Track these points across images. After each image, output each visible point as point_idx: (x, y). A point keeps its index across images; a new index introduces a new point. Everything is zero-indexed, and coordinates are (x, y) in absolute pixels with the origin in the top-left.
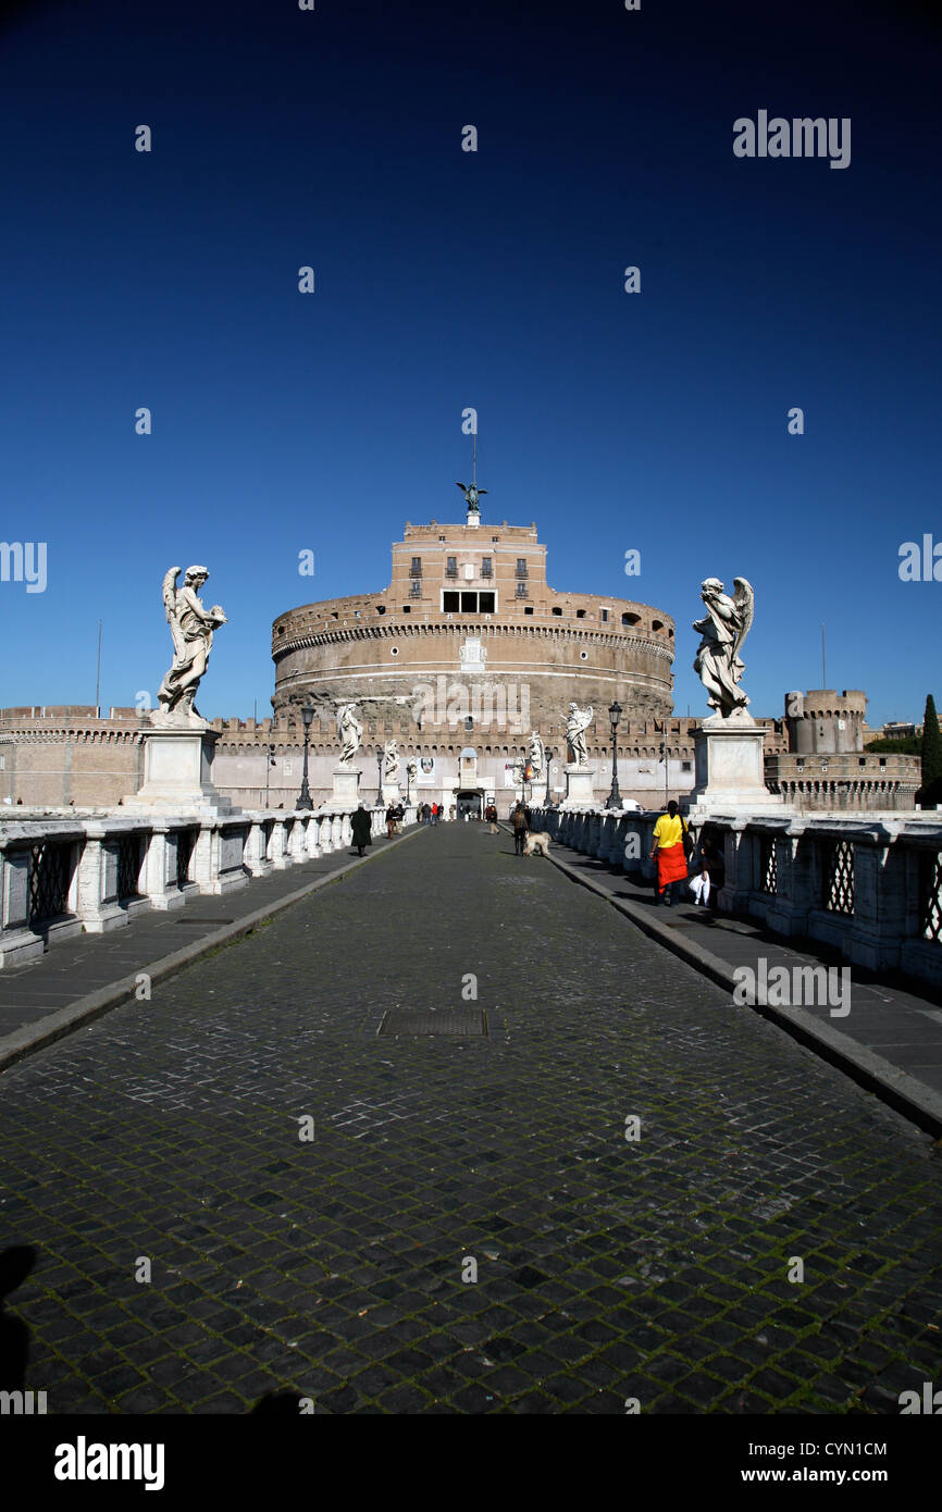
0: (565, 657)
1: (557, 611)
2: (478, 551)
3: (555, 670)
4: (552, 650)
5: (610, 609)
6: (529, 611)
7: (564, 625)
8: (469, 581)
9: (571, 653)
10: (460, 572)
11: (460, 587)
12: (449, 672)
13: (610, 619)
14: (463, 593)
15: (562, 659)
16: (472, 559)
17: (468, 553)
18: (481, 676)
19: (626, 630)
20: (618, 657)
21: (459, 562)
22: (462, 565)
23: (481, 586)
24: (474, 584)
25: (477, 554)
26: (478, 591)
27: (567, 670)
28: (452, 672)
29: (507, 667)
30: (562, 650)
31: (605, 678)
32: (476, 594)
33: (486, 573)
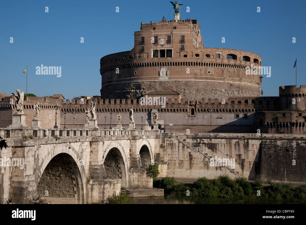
0: (201, 73)
1: (197, 55)
2: (165, 33)
3: (196, 78)
4: (195, 71)
5: (221, 53)
6: (185, 56)
7: (199, 61)
8: (162, 45)
9: (203, 72)
10: (159, 42)
11: (159, 48)
12: (155, 80)
13: (221, 57)
14: (160, 50)
15: (199, 74)
16: (164, 37)
17: (162, 34)
18: (167, 82)
19: (228, 61)
20: (225, 72)
21: (158, 38)
22: (159, 39)
23: (167, 47)
24: (164, 47)
25: (165, 35)
26: (166, 49)
27: (202, 78)
28: (156, 80)
29: (177, 78)
30: (200, 71)
31: (218, 81)
32: (165, 50)
33: (169, 41)
